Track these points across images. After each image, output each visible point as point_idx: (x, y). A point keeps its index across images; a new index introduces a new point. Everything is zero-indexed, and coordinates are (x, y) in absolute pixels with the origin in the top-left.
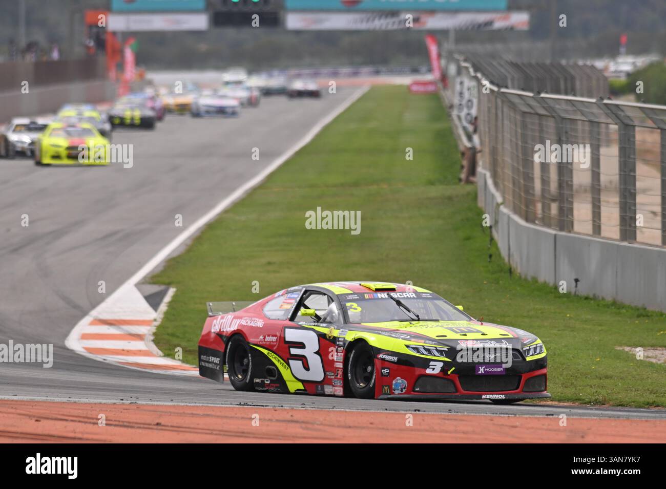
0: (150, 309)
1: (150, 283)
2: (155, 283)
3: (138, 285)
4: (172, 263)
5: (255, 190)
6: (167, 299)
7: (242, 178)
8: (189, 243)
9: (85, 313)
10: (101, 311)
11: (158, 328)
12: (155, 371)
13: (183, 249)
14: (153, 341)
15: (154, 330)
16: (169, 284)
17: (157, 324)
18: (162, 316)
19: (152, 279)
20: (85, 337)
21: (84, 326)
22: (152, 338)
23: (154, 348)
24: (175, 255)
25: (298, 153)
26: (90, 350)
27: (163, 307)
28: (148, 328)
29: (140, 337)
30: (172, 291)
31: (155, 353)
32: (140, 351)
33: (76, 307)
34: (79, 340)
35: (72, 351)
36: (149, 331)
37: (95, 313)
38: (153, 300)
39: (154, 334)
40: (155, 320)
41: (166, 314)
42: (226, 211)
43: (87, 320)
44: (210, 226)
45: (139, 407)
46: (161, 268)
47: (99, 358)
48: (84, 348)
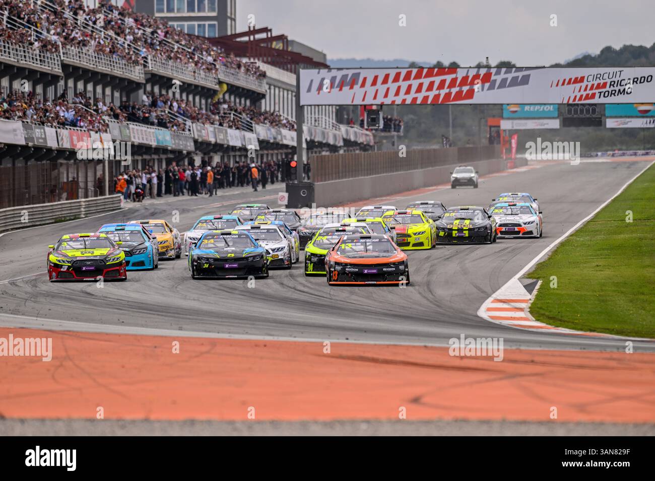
0: (527, 293)
1: (527, 278)
2: (530, 278)
3: (520, 279)
4: (540, 266)
5: (588, 222)
6: (537, 287)
7: (580, 216)
8: (550, 254)
9: (489, 296)
10: (499, 294)
11: (532, 304)
12: (530, 330)
13: (547, 257)
14: (529, 311)
15: (530, 305)
16: (538, 278)
17: (531, 302)
18: (534, 297)
19: (529, 275)
20: (489, 310)
21: (488, 303)
22: (529, 310)
23: (530, 316)
24: (542, 261)
25: (613, 201)
26: (492, 317)
27: (535, 292)
28: (526, 304)
29: (521, 310)
30: (540, 282)
31: (531, 319)
32: (521, 318)
33: (483, 292)
34: (485, 311)
35: (481, 318)
36: (526, 306)
37: (494, 296)
38: (529, 288)
39: (530, 308)
40: (530, 300)
41: (536, 295)
42: (571, 235)
43: (490, 299)
44: (562, 244)
45: (521, 351)
46: (534, 269)
47: (497, 322)
48: (489, 316)
